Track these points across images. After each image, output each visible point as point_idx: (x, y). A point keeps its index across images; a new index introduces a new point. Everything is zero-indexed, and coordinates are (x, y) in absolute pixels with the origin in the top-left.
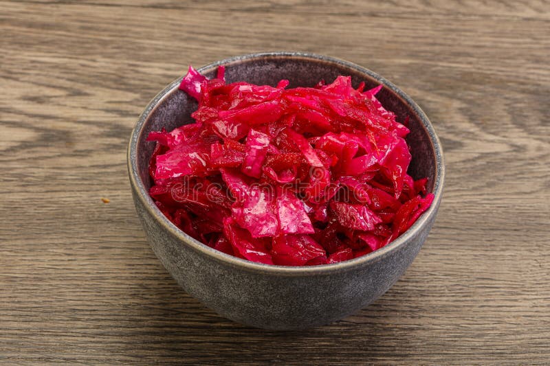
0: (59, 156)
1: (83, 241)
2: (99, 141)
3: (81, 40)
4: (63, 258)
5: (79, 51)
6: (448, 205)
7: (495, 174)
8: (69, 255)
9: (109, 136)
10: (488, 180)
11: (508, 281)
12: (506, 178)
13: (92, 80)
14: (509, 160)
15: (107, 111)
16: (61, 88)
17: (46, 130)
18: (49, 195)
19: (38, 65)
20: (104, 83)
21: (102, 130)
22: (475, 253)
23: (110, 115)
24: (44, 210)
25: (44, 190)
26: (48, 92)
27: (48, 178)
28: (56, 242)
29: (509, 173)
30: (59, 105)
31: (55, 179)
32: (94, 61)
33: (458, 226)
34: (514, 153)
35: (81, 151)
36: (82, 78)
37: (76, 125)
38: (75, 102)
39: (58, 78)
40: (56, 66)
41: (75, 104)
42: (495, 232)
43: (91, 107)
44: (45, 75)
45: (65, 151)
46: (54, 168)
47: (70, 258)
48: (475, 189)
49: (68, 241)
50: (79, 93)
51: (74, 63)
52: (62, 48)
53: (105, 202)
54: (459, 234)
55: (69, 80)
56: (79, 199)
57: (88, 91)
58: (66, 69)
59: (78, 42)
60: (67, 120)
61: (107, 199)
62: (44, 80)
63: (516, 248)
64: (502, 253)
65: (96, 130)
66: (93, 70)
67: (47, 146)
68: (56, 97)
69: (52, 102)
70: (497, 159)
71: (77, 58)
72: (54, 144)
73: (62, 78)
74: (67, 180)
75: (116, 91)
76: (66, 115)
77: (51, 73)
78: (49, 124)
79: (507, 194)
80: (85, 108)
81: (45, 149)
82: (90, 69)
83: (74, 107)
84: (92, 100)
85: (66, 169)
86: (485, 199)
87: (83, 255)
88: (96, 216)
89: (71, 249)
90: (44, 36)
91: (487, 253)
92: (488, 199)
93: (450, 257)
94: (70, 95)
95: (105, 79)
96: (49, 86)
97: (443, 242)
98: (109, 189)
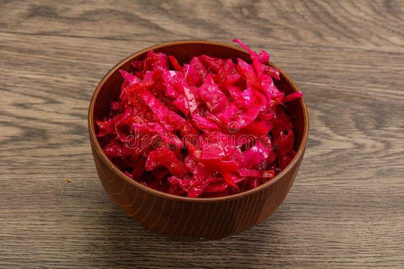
0: (37, 148)
1: (52, 210)
2: (66, 137)
3: (56, 62)
4: (37, 223)
5: (54, 70)
6: (309, 187)
7: (342, 165)
8: (42, 220)
9: (73, 133)
10: (337, 169)
11: (349, 243)
12: (350, 168)
13: (62, 92)
14: (352, 155)
15: (72, 115)
16: (41, 97)
17: (28, 128)
18: (29, 176)
19: (26, 80)
20: (71, 94)
21: (68, 129)
22: (327, 223)
23: (74, 118)
24: (25, 187)
25: (25, 172)
26: (31, 100)
27: (29, 164)
28: (33, 211)
29: (352, 164)
30: (38, 110)
31: (34, 165)
32: (64, 78)
33: (315, 203)
34: (356, 150)
35: (53, 144)
36: (55, 90)
37: (50, 125)
38: (51, 107)
39: (39, 90)
40: (37, 81)
41: (49, 109)
42: (341, 208)
43: (62, 112)
44: (30, 88)
45: (42, 144)
46: (33, 156)
47: (43, 223)
48: (328, 175)
49: (42, 211)
50: (53, 102)
51: (50, 79)
52: (42, 68)
53: (69, 182)
54: (315, 209)
55: (46, 91)
56: (50, 179)
57: (59, 100)
58: (45, 84)
59: (54, 64)
60: (44, 121)
61: (70, 180)
62: (29, 91)
63: (355, 219)
64: (345, 223)
65: (64, 129)
66: (64, 84)
67: (29, 140)
68: (36, 104)
69: (34, 108)
70: (344, 154)
71: (52, 76)
72: (34, 139)
73: (42, 90)
74: (42, 165)
75: (79, 100)
76: (43, 118)
77: (34, 87)
78: (31, 124)
79: (351, 179)
80: (57, 112)
81: (28, 143)
82: (61, 84)
83: (50, 112)
84: (62, 106)
85: (42, 157)
86: (334, 183)
87: (52, 221)
88: (62, 192)
89: (43, 216)
90: (29, 58)
91: (335, 223)
92: (337, 183)
93: (309, 226)
94: (46, 103)
95: (72, 92)
96: (32, 96)
97: (305, 214)
98: (72, 173)
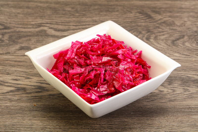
0: (22, 94)
1: (27, 115)
2: (34, 90)
3: (30, 65)
4: (21, 120)
5: (29, 67)
6: (139, 106)
7: (154, 98)
8: (23, 119)
9: (37, 89)
10: (152, 99)
12: (157, 99)
13: (33, 75)
14: (158, 94)
15: (37, 83)
16: (23, 77)
17: (18, 87)
18: (18, 104)
19: (17, 71)
20: (36, 76)
21: (35, 87)
22: (147, 118)
23: (38, 83)
24: (16, 108)
25: (16, 102)
26: (19, 78)
27: (18, 99)
28: (19, 116)
29: (158, 98)
30: (23, 81)
31: (20, 100)
32: (34, 70)
33: (142, 111)
34: (160, 93)
35: (28, 93)
36: (30, 74)
37: (27, 86)
38: (28, 80)
39: (23, 74)
40: (23, 71)
41: (27, 81)
42: (154, 113)
43: (32, 82)
44: (19, 74)
45: (23, 93)
46: (20, 97)
47: (23, 120)
48: (147, 102)
49: (23, 116)
50: (29, 78)
51: (28, 71)
52: (24, 67)
53: (35, 106)
54: (142, 113)
55: (26, 75)
56: (27, 105)
57: (31, 78)
58: (26, 72)
59: (29, 65)
60: (25, 85)
61: (35, 105)
62: (19, 75)
63: (160, 117)
64: (155, 118)
65: (33, 87)
66: (34, 72)
67: (18, 91)
68: (22, 79)
69: (21, 80)
70: (155, 94)
71: (29, 69)
72: (20, 91)
73: (24, 74)
74: (24, 100)
75: (40, 78)
76: (24, 84)
77: (21, 73)
78: (19, 86)
79: (158, 103)
80: (30, 82)
81: (18, 92)
82: (32, 72)
83: (27, 82)
84: (33, 80)
85: (24, 97)
86: (150, 104)
87: (27, 119)
88: (32, 109)
89: (24, 118)
90: (19, 64)
91: (151, 118)
92: (152, 104)
93: (139, 119)
94: (26, 79)
95: (37, 75)
96: (20, 76)
97: (137, 115)
98: (36, 102)
